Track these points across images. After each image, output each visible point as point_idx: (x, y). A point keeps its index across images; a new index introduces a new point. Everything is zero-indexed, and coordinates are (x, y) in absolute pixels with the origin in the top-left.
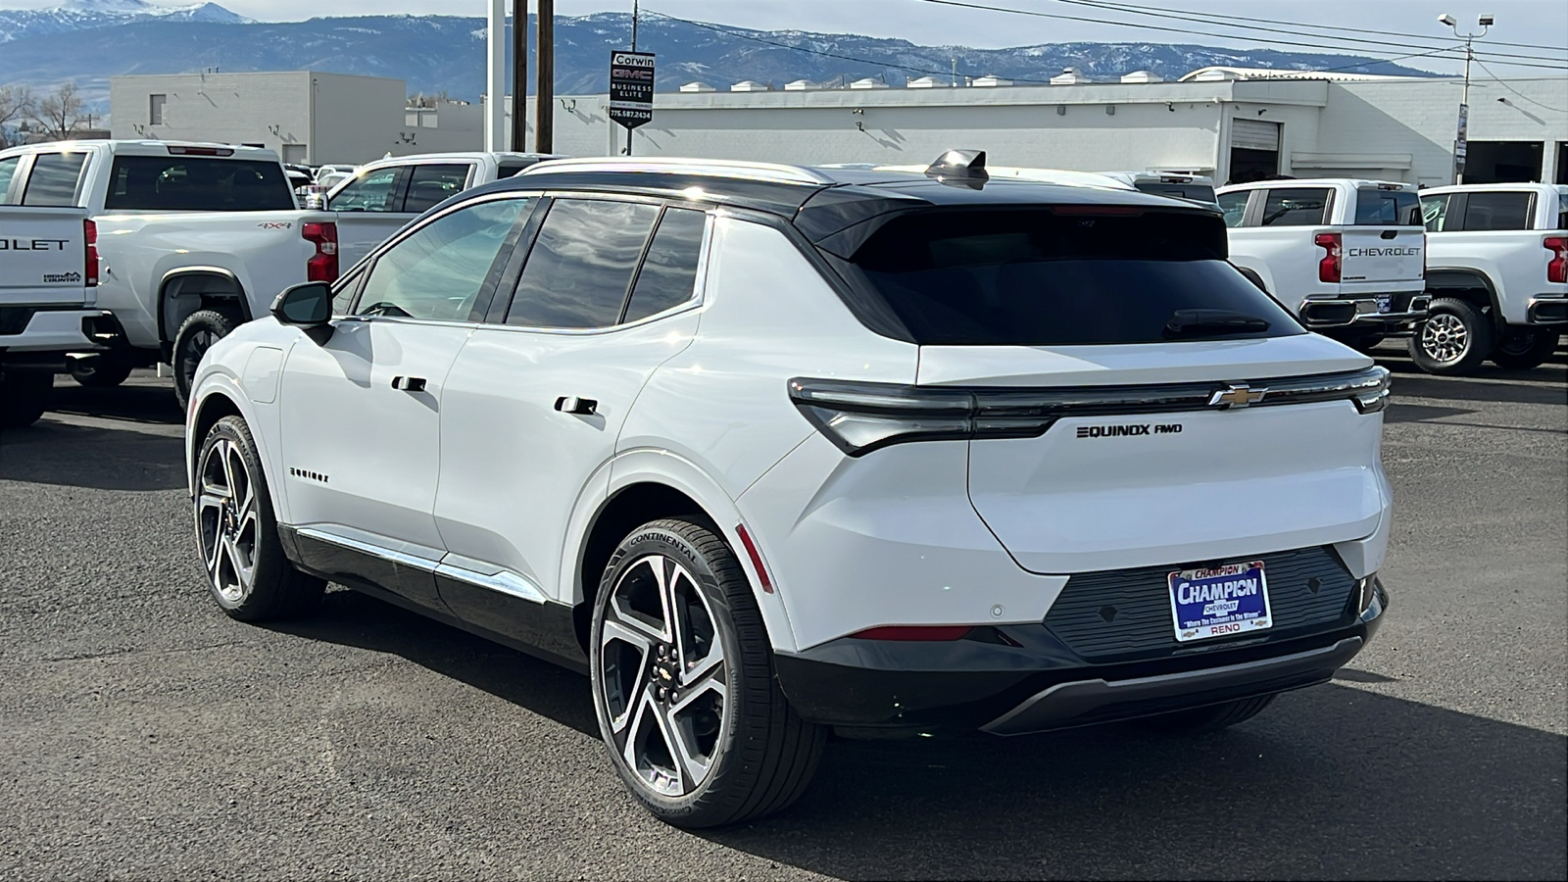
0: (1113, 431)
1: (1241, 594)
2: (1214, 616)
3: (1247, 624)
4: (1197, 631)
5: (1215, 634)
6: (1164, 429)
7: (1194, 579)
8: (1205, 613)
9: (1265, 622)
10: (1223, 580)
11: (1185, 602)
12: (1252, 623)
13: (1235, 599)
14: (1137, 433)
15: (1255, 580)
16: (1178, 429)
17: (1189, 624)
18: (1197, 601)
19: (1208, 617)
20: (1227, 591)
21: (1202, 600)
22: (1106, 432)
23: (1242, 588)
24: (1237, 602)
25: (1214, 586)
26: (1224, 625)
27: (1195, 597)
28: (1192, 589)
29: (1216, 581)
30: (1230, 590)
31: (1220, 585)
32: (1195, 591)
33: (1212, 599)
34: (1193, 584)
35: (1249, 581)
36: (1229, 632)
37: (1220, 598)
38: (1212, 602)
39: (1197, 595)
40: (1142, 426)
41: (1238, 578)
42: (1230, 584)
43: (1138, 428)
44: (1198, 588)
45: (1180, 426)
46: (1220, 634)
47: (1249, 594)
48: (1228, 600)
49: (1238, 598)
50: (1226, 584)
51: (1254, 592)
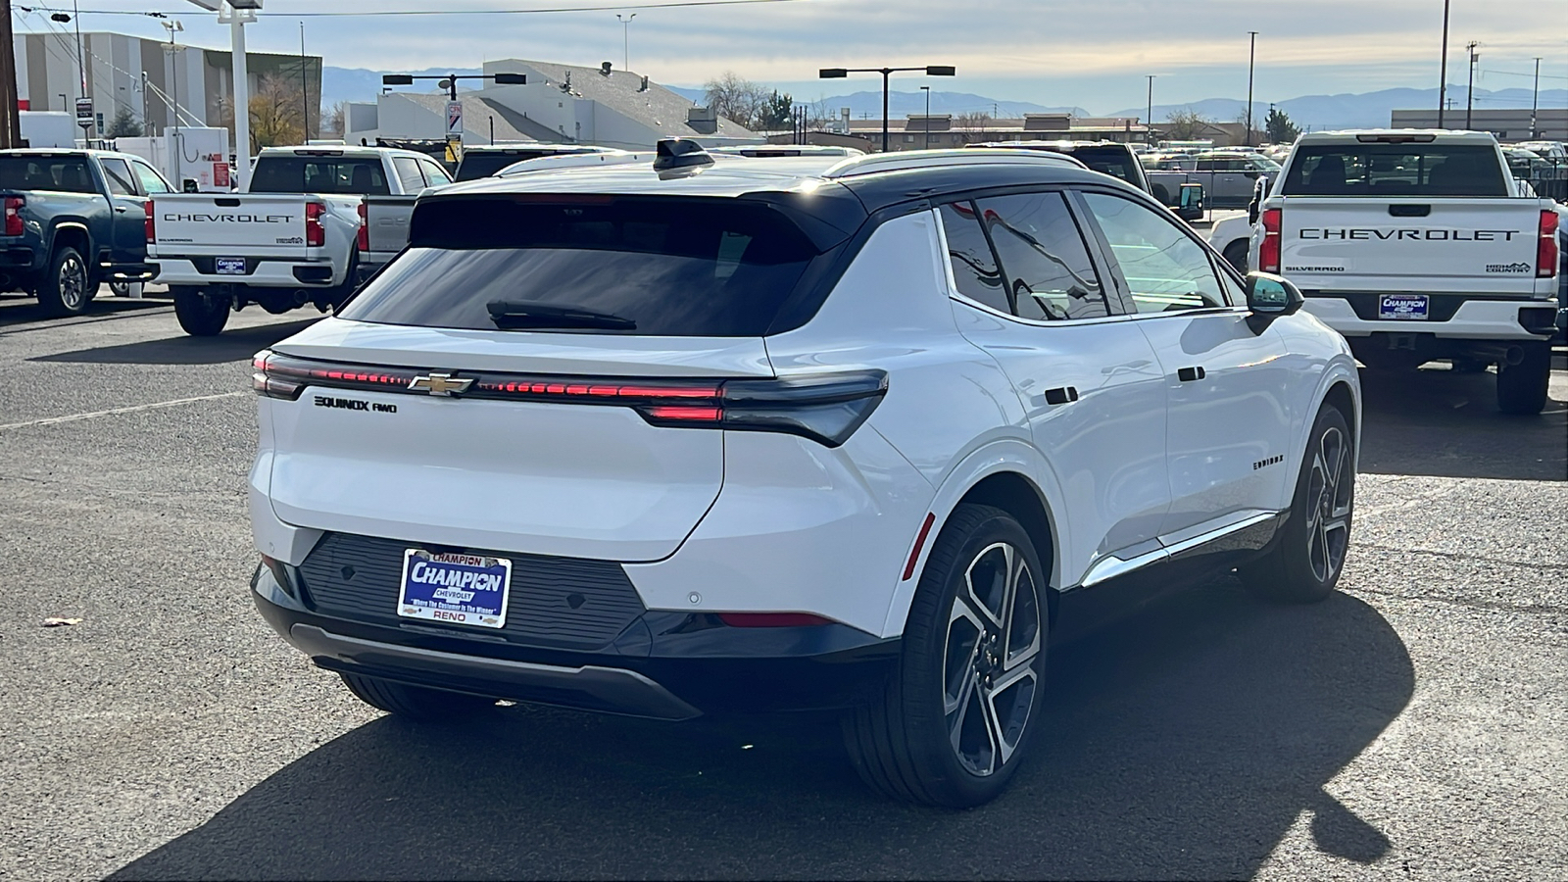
0: (342, 403)
1: (480, 587)
2: (444, 601)
3: (473, 618)
4: (420, 610)
5: (437, 618)
6: (382, 408)
7: (432, 560)
8: (435, 596)
9: (495, 622)
10: (463, 569)
11: (419, 580)
12: (481, 618)
13: (472, 590)
14: (359, 408)
15: (499, 578)
16: (393, 409)
17: (415, 601)
18: (430, 582)
19: (437, 600)
20: (465, 580)
21: (435, 582)
22: (335, 404)
23: (482, 582)
24: (473, 594)
25: (452, 572)
26: (450, 612)
27: (429, 578)
28: (428, 569)
29: (456, 568)
30: (469, 581)
31: (459, 573)
32: (431, 572)
33: (447, 584)
34: (431, 565)
35: (493, 577)
36: (452, 620)
37: (455, 586)
38: (446, 587)
39: (431, 577)
40: (362, 402)
41: (480, 571)
42: (470, 574)
43: (358, 403)
44: (435, 570)
45: (395, 407)
46: (441, 619)
47: (488, 589)
48: (463, 589)
49: (475, 590)
50: (466, 574)
51: (495, 589)
